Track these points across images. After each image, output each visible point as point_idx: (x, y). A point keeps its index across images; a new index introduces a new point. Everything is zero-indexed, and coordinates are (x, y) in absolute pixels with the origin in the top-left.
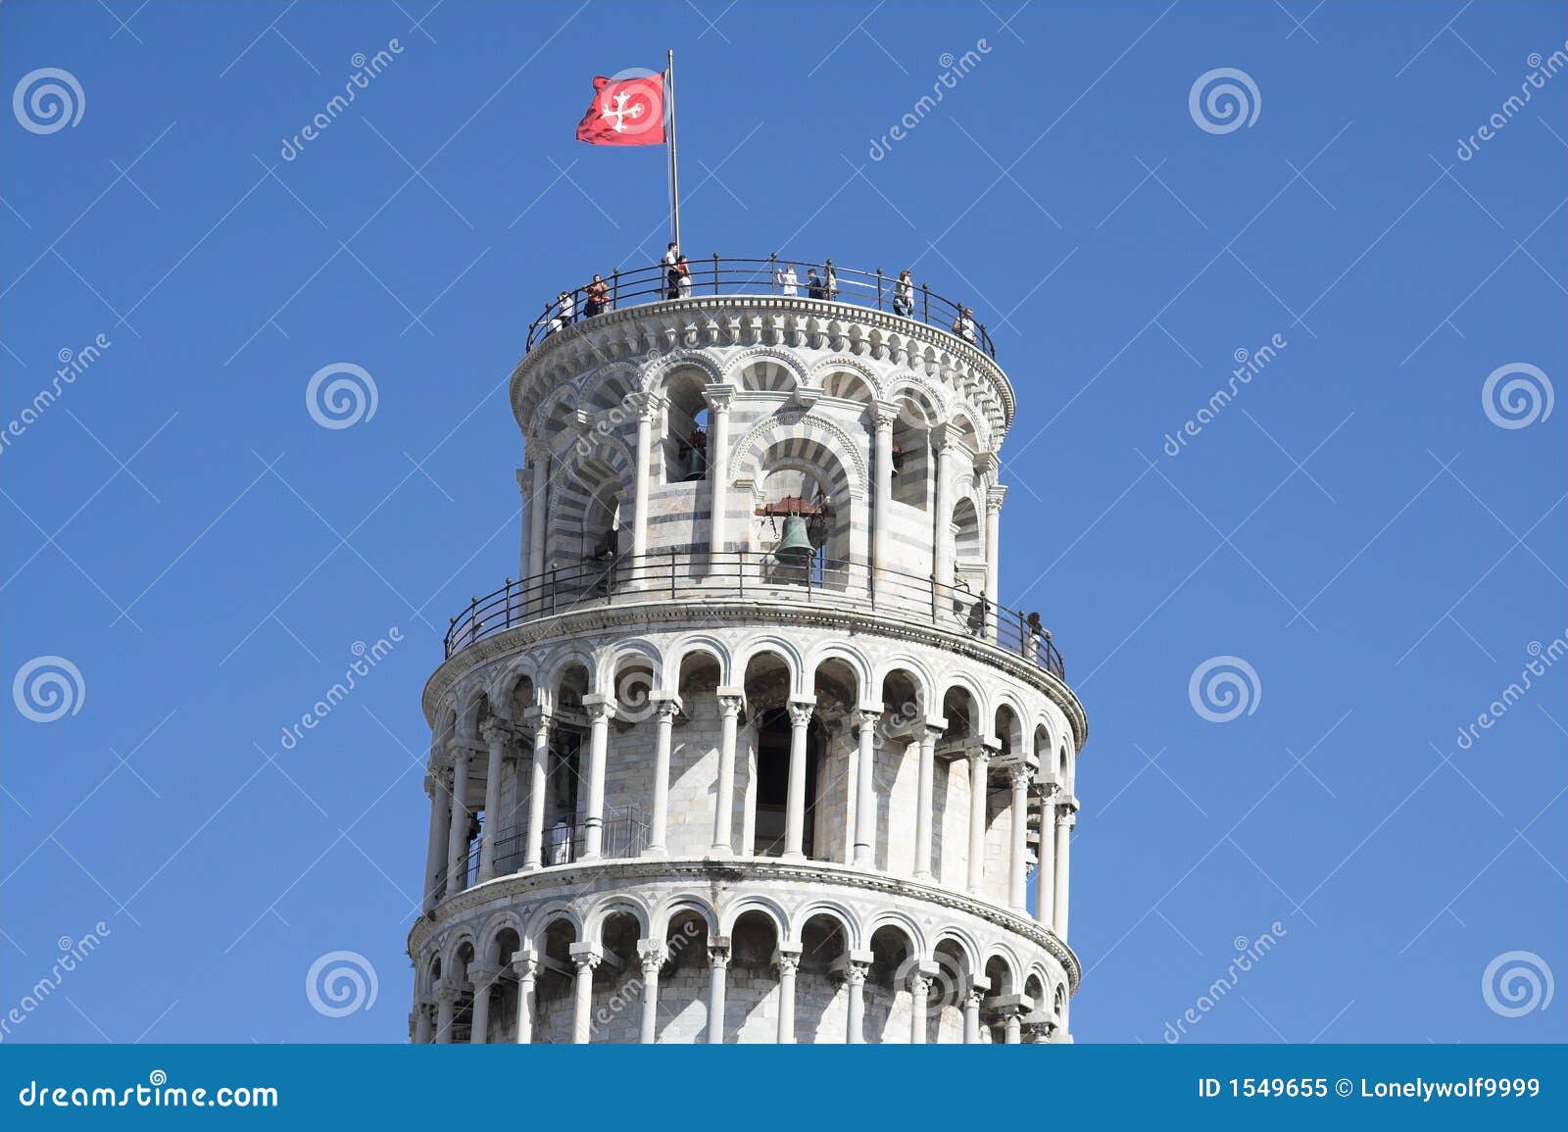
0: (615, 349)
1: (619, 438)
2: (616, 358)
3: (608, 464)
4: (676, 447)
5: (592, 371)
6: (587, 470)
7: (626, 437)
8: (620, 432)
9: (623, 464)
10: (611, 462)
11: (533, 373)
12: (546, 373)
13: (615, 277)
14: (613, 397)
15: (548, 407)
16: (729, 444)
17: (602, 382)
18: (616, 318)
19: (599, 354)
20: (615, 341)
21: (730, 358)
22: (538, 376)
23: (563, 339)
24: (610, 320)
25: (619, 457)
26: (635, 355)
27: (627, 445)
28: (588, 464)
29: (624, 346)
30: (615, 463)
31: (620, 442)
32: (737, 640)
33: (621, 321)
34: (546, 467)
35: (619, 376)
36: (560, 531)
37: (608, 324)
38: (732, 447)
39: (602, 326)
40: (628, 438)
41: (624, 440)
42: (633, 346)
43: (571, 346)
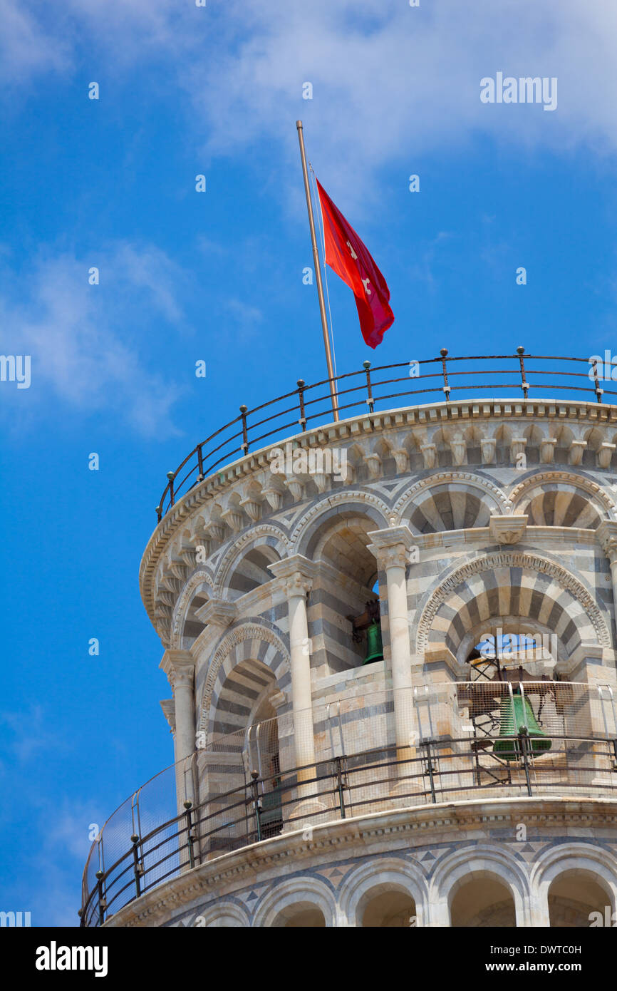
0: (250, 510)
1: (269, 625)
2: (254, 521)
3: (259, 663)
4: (347, 627)
5: (228, 544)
6: (238, 678)
7: (277, 623)
8: (270, 618)
9: (278, 659)
10: (262, 661)
11: (161, 568)
12: (173, 562)
13: (243, 417)
14: (255, 572)
15: (182, 606)
16: (410, 608)
17: (240, 557)
18: (246, 468)
19: (231, 522)
20: (248, 499)
21: (399, 494)
22: (166, 570)
23: (186, 510)
24: (238, 472)
25: (272, 651)
26: (278, 511)
27: (280, 633)
28: (237, 669)
29: (261, 504)
30: (268, 660)
31: (270, 631)
32: (433, 862)
33: (253, 470)
34: (189, 686)
35: (260, 543)
36: (212, 768)
37: (238, 478)
38: (414, 611)
39: (230, 482)
40: (280, 623)
41: (275, 627)
42: (273, 501)
43: (197, 518)
